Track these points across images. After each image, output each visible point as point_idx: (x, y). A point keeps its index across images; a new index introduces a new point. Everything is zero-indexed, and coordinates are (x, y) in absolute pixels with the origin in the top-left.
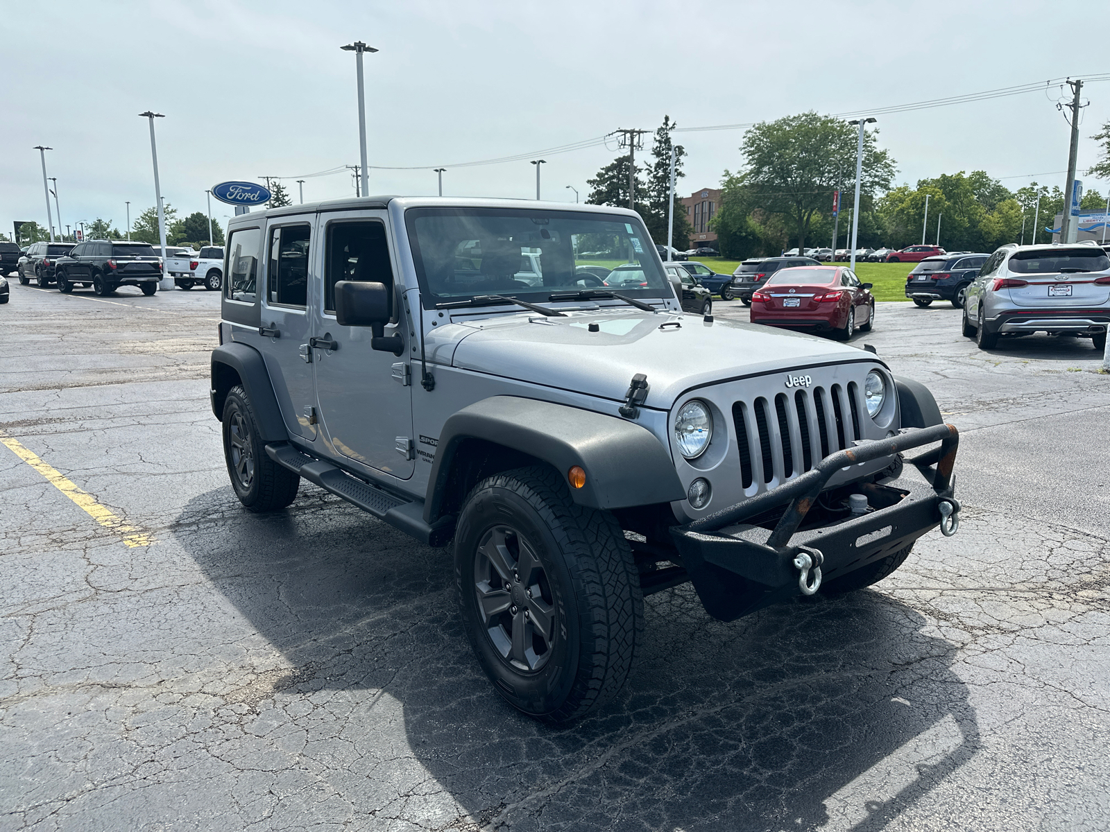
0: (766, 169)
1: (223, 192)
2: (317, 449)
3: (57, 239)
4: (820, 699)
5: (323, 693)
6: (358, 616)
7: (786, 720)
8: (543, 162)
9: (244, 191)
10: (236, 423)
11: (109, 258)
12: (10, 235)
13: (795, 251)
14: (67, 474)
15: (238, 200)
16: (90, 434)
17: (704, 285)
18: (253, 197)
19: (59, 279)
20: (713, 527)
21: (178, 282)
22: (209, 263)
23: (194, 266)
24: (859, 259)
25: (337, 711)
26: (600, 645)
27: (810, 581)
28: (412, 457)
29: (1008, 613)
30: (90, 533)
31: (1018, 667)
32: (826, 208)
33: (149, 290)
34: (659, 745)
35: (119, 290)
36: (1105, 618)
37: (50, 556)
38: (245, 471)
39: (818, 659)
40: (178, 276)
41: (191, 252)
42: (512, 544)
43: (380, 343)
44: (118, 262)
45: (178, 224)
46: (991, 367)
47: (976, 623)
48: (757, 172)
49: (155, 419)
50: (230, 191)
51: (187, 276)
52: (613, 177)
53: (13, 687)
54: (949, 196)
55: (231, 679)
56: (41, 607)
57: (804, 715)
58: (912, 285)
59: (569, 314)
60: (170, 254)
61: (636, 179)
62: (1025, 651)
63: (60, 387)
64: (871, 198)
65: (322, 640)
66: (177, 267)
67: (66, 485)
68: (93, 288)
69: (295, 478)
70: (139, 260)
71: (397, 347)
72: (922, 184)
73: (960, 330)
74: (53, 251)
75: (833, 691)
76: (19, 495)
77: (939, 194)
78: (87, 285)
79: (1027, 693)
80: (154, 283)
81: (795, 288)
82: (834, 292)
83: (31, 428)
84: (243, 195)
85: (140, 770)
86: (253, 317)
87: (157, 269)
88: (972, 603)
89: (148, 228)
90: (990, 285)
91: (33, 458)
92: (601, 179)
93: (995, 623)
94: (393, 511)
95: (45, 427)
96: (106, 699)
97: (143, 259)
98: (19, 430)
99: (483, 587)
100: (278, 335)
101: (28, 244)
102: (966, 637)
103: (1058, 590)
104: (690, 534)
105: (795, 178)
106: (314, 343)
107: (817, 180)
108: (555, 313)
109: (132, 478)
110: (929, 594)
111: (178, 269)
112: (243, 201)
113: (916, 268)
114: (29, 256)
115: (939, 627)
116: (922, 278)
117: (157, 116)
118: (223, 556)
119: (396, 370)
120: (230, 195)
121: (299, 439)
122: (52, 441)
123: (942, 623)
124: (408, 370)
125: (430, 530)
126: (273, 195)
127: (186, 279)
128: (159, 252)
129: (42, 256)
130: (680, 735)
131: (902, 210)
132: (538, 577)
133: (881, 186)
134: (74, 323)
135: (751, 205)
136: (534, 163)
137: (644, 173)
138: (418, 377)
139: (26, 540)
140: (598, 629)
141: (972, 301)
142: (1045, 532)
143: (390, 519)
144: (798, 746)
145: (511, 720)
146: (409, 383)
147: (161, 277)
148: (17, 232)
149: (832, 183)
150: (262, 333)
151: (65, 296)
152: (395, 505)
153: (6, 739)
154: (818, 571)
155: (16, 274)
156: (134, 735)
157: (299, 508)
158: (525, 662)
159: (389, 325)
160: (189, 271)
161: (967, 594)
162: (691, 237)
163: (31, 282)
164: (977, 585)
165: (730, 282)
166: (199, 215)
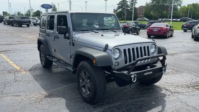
0: (155, 2)
1: (43, 6)
2: (56, 57)
3: (11, 15)
4: (140, 102)
5: (54, 98)
6: (61, 86)
7: (133, 105)
9: (47, 6)
10: (42, 52)
11: (21, 19)
12: (2, 14)
13: (160, 19)
14: (12, 60)
16: (16, 53)
17: (139, 26)
18: (49, 7)
19: (11, 23)
20: (118, 70)
21: (34, 24)
23: (37, 21)
24: (172, 21)
25: (55, 101)
26: (98, 88)
27: (134, 80)
28: (71, 58)
29: (180, 90)
30: (15, 71)
31: (178, 99)
32: (167, 10)
33: (28, 26)
34: (109, 108)
35: (23, 26)
36: (198, 91)
37: (8, 75)
38: (43, 60)
39: (142, 96)
41: (37, 18)
42: (85, 73)
43: (65, 37)
45: (34, 12)
46: (195, 44)
47: (173, 91)
48: (153, 2)
49: (28, 51)
51: (36, 23)
52: (122, 3)
53: (2, 95)
54: (194, 8)
55: (38, 95)
56: (6, 83)
57: (136, 105)
58: (183, 27)
59: (100, 33)
60: (32, 19)
61: (127, 4)
62: (181, 96)
63: (11, 45)
64: (177, 8)
65: (55, 90)
67: (11, 62)
68: (17, 25)
69: (52, 62)
70: (26, 20)
71: (68, 38)
72: (188, 5)
73: (191, 37)
74: (10, 18)
75: (142, 101)
76: (3, 64)
77: (192, 8)
78: (16, 25)
79: (178, 103)
80: (29, 24)
81: (156, 27)
82: (164, 28)
83: (6, 52)
85: (22, 109)
86: (45, 32)
87: (30, 22)
88: (174, 88)
89: (28, 13)
90: (197, 27)
91: (6, 58)
92: (120, 4)
93: (176, 91)
94: (67, 67)
95: (8, 52)
96: (17, 98)
98: (3, 52)
99: (81, 81)
100: (49, 36)
101: (5, 16)
102: (171, 93)
103: (191, 86)
104: (114, 71)
105: (161, 4)
106: (55, 37)
107: (165, 4)
108: (97, 33)
109: (23, 62)
110: (166, 86)
111: (34, 22)
112: (47, 8)
113: (184, 23)
114: (5, 19)
115: (166, 92)
116: (185, 26)
118: (39, 75)
119: (68, 42)
121: (53, 55)
122: (9, 54)
123: (167, 91)
124: (70, 42)
125: (73, 71)
126: (53, 7)
128: (30, 18)
129: (8, 19)
130: (114, 107)
131: (184, 11)
132: (89, 78)
133: (179, 6)
134: (14, 32)
135: (151, 9)
137: (129, 2)
138: (72, 44)
139: (4, 72)
140: (98, 86)
141: (193, 30)
142: (193, 76)
143: (66, 69)
144: (134, 109)
145: (85, 103)
146: (70, 45)
147: (31, 23)
148: (3, 14)
149: (169, 5)
150: (46, 35)
151: (12, 27)
152: (68, 66)
153: (1, 103)
154: (136, 78)
155: (3, 22)
156: (22, 103)
157: (53, 68)
158: (87, 93)
159: (67, 34)
161: (173, 86)
162: (138, 16)
163: (6, 24)
164: (176, 85)
165: (145, 26)
166: (38, 11)
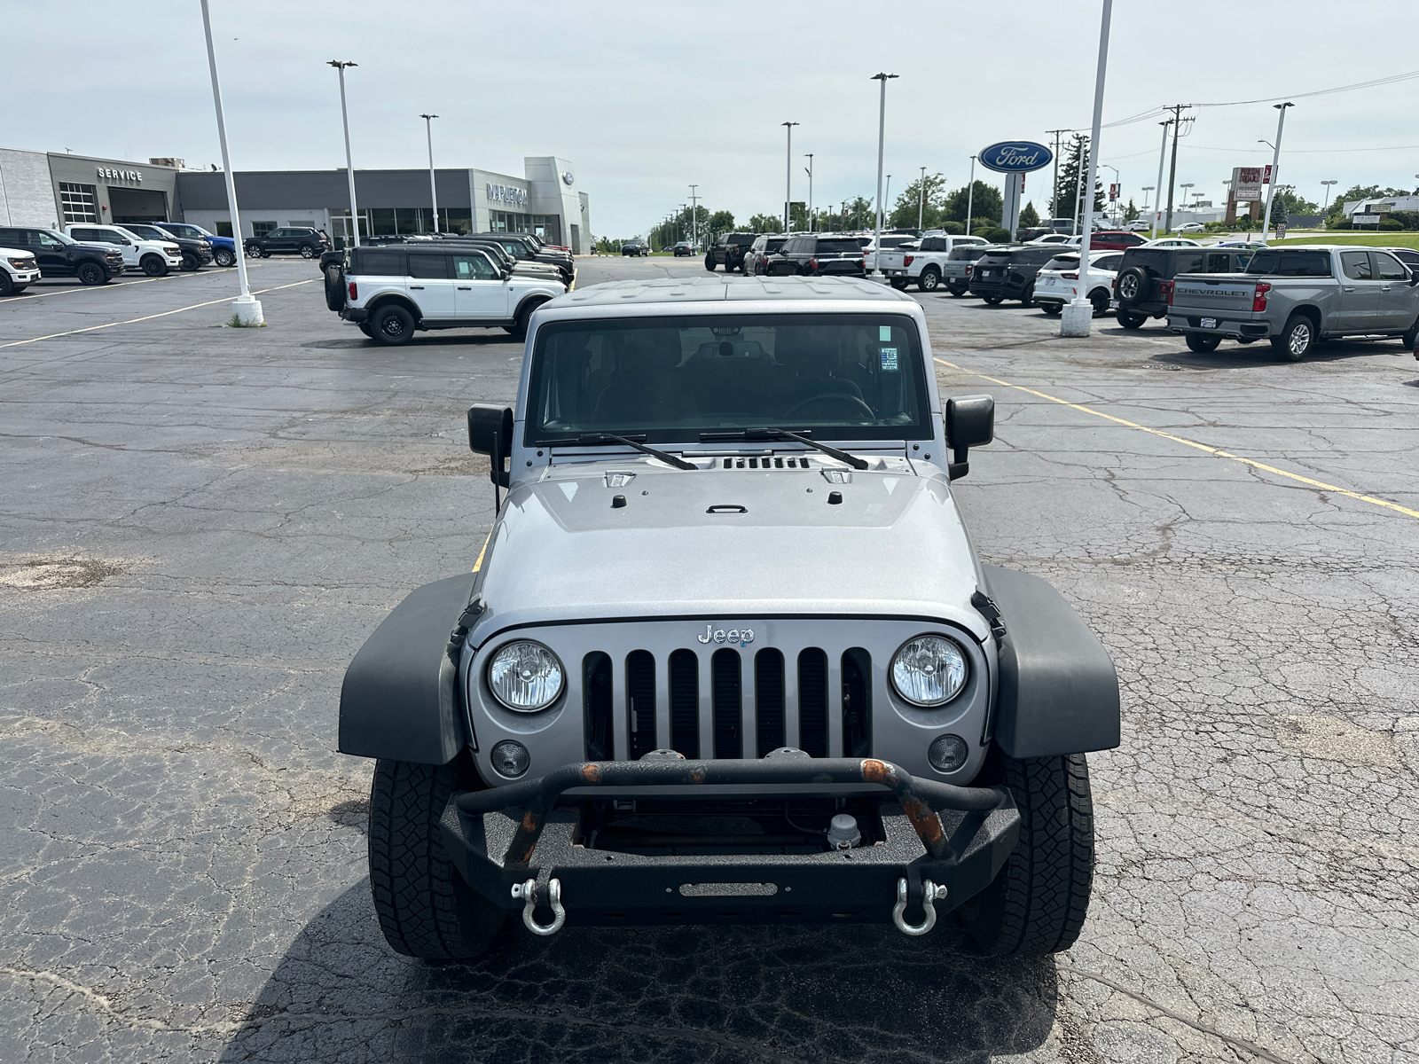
1: (992, 157)
8: (1290, 105)
9: (1019, 153)
11: (811, 256)
15: (1009, 166)
18: (1029, 161)
22: (927, 257)
23: (909, 261)
40: (890, 273)
44: (820, 260)
50: (1000, 155)
51: (899, 273)
66: (891, 263)
70: (842, 258)
84: (1017, 159)
87: (860, 267)
97: (846, 256)
112: (1015, 166)
117: (890, 77)
120: (1000, 161)
127: (898, 277)
129: (762, 252)
136: (1279, 106)
154: (558, 908)
160: (903, 268)
